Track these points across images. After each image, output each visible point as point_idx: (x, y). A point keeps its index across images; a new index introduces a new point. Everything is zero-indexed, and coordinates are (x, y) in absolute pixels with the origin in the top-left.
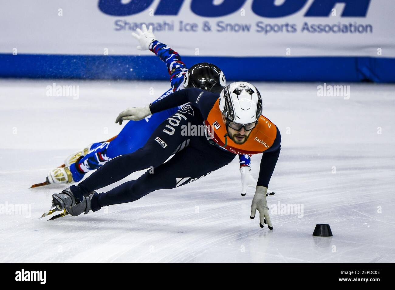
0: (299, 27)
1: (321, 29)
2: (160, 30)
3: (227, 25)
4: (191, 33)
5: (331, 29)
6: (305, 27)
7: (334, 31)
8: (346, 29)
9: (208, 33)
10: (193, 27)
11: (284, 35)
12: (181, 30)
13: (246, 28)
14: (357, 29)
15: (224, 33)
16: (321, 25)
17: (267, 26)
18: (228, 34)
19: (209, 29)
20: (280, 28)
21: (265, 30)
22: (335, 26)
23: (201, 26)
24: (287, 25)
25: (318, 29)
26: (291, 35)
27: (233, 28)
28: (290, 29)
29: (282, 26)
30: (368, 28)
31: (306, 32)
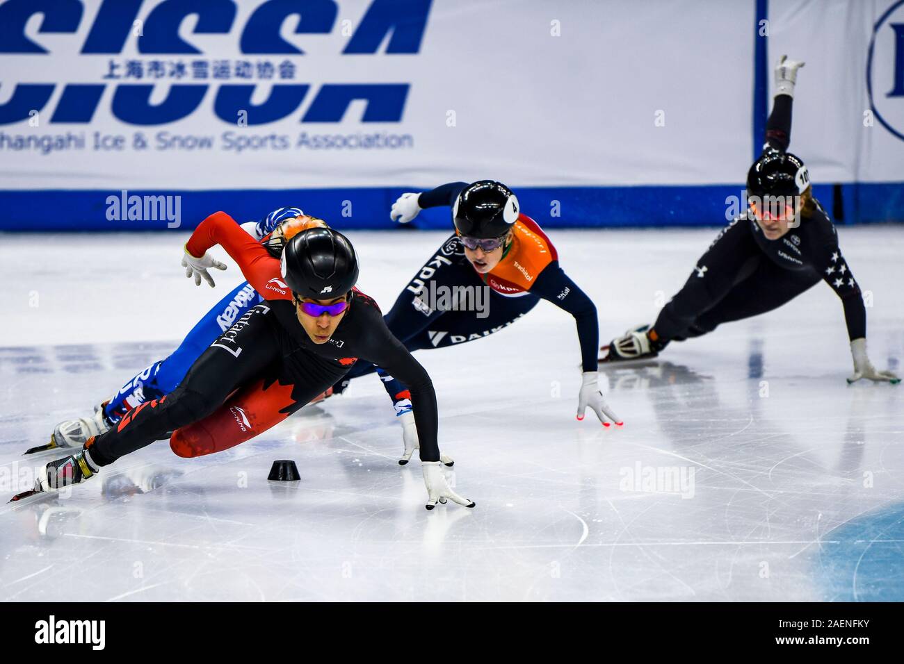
0: (293, 139)
1: (330, 143)
2: (62, 147)
3: (174, 139)
4: (114, 152)
5: (345, 142)
6: (303, 141)
7: (351, 146)
8: (369, 142)
9: (143, 152)
10: (118, 142)
11: (267, 154)
12: (97, 147)
13: (206, 143)
14: (387, 143)
15: (168, 152)
16: (328, 136)
17: (240, 138)
18: (177, 153)
19: (144, 145)
20: (262, 142)
21: (237, 145)
22: (351, 137)
23: (129, 140)
24: (273, 137)
25: (325, 144)
26: (280, 153)
27: (183, 143)
28: (278, 143)
29: (266, 139)
30: (404, 140)
31: (304, 148)
